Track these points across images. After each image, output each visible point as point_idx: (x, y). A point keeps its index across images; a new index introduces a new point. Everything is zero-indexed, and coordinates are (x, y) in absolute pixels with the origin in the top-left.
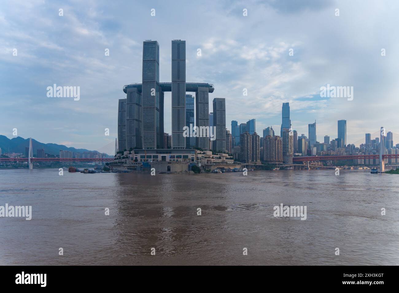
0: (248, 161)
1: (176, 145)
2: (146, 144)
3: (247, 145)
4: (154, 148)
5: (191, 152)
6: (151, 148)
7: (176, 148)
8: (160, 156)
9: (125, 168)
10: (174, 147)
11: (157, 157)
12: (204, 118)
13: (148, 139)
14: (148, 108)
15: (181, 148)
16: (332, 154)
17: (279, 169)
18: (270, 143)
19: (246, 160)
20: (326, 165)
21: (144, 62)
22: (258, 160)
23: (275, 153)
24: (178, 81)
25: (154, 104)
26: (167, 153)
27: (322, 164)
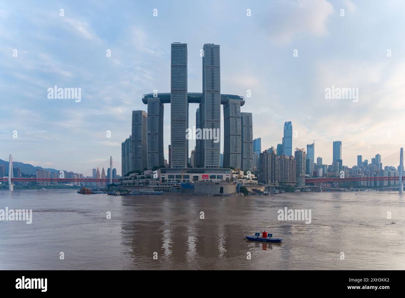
0: (268, 182)
1: (210, 164)
2: (175, 162)
3: (267, 165)
4: (184, 167)
5: (226, 172)
6: (180, 167)
7: (209, 167)
8: (192, 175)
9: (150, 190)
10: (207, 165)
11: (188, 177)
12: (236, 134)
13: (177, 156)
14: (178, 121)
15: (215, 167)
16: (337, 176)
17: (299, 190)
18: (285, 163)
19: (266, 181)
20: (333, 186)
21: (173, 67)
22: (276, 182)
23: (290, 174)
24: (212, 91)
25: (185, 116)
26: (200, 172)
27: (331, 186)
